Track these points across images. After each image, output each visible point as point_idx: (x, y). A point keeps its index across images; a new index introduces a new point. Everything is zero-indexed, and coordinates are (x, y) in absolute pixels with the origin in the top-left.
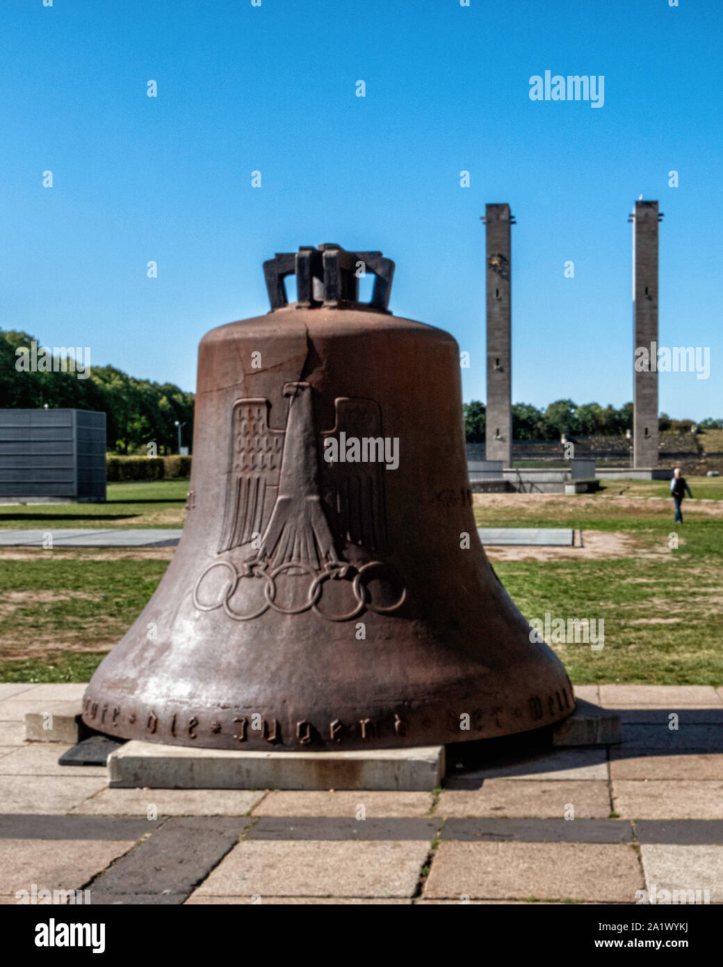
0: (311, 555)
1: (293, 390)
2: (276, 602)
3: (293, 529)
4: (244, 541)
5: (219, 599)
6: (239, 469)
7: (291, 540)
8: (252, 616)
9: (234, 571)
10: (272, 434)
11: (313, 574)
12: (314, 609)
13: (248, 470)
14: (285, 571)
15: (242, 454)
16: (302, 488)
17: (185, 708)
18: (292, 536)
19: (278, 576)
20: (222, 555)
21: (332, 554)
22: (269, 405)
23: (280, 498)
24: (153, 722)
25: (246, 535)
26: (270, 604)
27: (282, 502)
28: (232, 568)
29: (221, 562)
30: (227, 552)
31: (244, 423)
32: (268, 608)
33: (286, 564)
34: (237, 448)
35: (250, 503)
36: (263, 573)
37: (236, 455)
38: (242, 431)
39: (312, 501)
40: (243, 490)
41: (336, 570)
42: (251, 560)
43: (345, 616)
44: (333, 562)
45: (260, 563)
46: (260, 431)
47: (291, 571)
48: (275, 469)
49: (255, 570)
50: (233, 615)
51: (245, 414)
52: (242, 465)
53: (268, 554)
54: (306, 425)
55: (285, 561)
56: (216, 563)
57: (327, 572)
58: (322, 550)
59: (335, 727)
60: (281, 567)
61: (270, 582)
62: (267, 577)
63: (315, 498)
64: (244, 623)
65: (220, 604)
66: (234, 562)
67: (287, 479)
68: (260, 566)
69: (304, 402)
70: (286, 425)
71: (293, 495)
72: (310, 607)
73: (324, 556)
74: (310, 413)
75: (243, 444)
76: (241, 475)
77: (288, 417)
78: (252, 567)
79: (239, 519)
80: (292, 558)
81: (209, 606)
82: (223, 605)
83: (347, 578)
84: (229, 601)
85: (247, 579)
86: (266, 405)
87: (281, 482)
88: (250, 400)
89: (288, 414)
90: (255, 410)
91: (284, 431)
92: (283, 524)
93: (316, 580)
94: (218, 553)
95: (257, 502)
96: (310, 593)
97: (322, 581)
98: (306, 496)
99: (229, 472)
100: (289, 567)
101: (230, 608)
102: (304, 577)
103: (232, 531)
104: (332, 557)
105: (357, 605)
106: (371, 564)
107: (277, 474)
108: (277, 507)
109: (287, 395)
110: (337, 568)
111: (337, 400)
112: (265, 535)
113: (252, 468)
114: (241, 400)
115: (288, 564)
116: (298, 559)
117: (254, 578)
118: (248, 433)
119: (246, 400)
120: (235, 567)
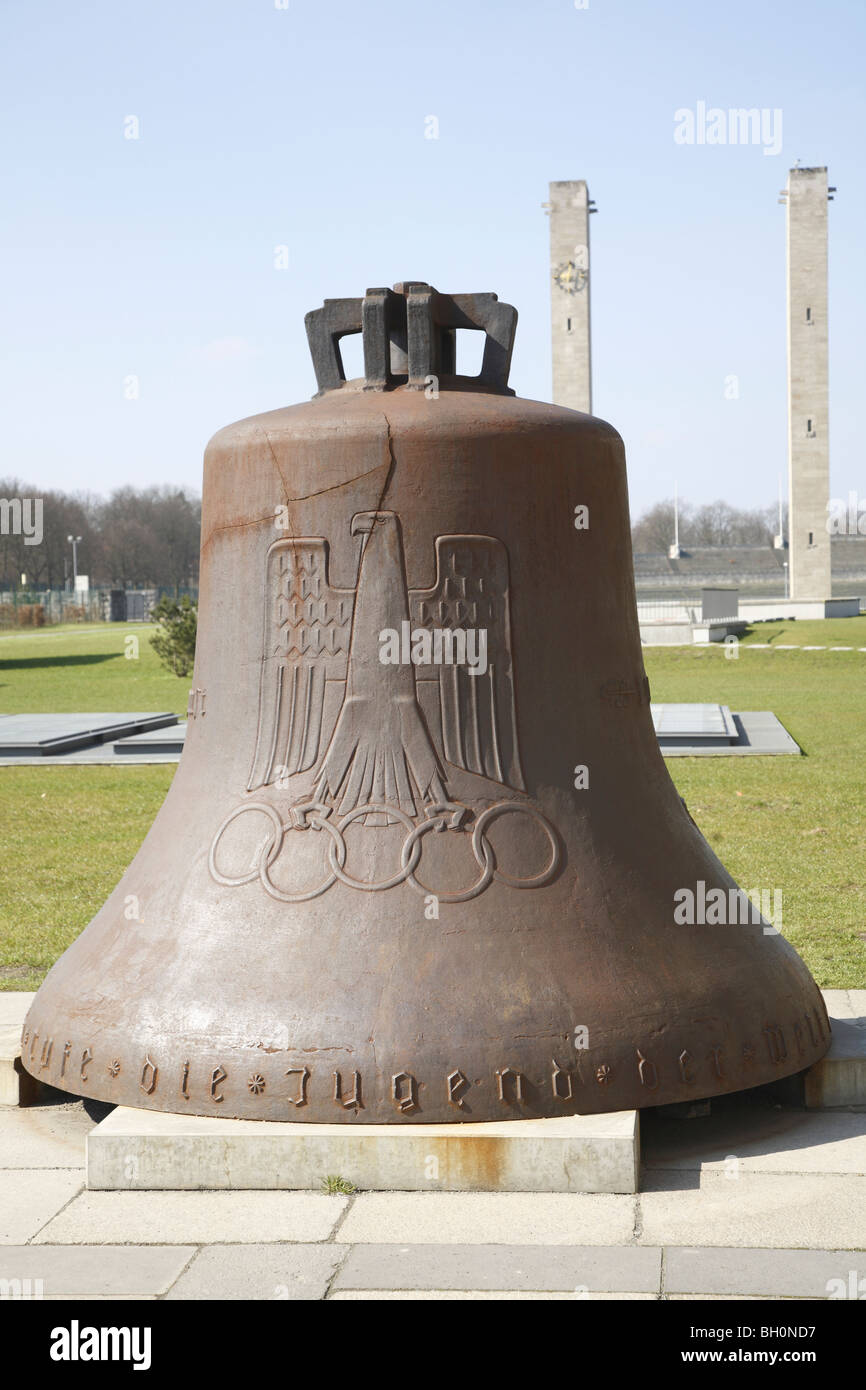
0: (403, 791)
1: (367, 524)
2: (347, 870)
3: (371, 751)
4: (291, 771)
5: (252, 866)
6: (279, 653)
7: (369, 770)
8: (309, 895)
9: (276, 819)
10: (335, 596)
11: (407, 823)
12: (410, 881)
13: (295, 653)
14: (360, 819)
15: (285, 629)
16: (384, 683)
17: (205, 1051)
18: (370, 762)
19: (350, 826)
20: (252, 793)
21: (436, 790)
22: (327, 546)
24: (150, 1074)
25: (294, 760)
26: (339, 874)
27: (352, 705)
28: (273, 814)
29: (252, 805)
30: (263, 788)
31: (289, 577)
32: (336, 880)
33: (361, 808)
34: (275, 619)
35: (300, 709)
36: (325, 824)
37: (274, 631)
38: (285, 592)
39: (401, 704)
40: (287, 686)
41: (442, 817)
43: (461, 894)
44: (439, 805)
45: (319, 806)
46: (316, 592)
47: (371, 820)
48: (340, 654)
49: (311, 818)
50: (277, 895)
51: (289, 564)
52: (286, 647)
53: (332, 792)
54: (390, 579)
55: (359, 803)
56: (245, 807)
57: (429, 821)
58: (420, 784)
59: (454, 1081)
60: (354, 813)
61: (337, 837)
62: (331, 829)
63: (405, 699)
64: (296, 905)
65: (254, 874)
66: (276, 805)
67: (360, 669)
68: (319, 811)
69: (386, 545)
70: (358, 580)
71: (370, 695)
72: (404, 879)
73: (422, 793)
74: (396, 562)
75: (288, 613)
76: (283, 662)
77: (359, 570)
78: (305, 813)
79: (281, 735)
80: (372, 798)
81: (236, 878)
82: (259, 877)
83: (461, 828)
84: (270, 869)
85: (298, 833)
86: (323, 549)
87: (349, 676)
88: (296, 540)
89: (360, 563)
90: (305, 556)
91: (353, 591)
92: (355, 742)
93: (412, 833)
94: (249, 791)
95: (310, 706)
96: (403, 856)
97: (421, 835)
98: (391, 696)
99: (264, 658)
100: (367, 813)
101: (273, 881)
102: (392, 829)
103: (270, 753)
104: (437, 796)
105: (480, 876)
106: (498, 805)
107: (343, 661)
108: (346, 713)
109: (357, 532)
110: (445, 813)
111: (439, 539)
112: (326, 762)
113: (301, 652)
114: (282, 542)
115: (367, 808)
116: (381, 800)
117: (310, 831)
118: (294, 594)
119: (291, 541)
120: (277, 813)
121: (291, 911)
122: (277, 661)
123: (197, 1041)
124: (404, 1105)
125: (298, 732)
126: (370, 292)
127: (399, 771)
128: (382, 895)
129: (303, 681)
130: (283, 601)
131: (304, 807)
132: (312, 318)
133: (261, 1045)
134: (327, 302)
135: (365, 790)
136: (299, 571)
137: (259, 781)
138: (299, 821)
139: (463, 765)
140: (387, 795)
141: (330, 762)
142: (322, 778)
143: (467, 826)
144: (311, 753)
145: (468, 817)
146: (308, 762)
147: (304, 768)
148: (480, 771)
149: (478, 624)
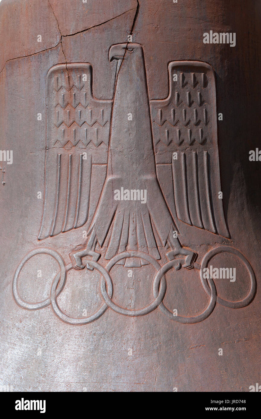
0: (150, 242)
1: (121, 52)
2: (114, 300)
3: (127, 213)
4: (69, 227)
5: (46, 296)
6: (57, 145)
7: (125, 226)
8: (89, 319)
9: (60, 261)
10: (97, 105)
11: (155, 265)
12: (160, 307)
13: (69, 145)
14: (121, 262)
15: (62, 128)
16: (134, 166)
18: (126, 221)
19: (114, 267)
20: (41, 242)
21: (173, 240)
22: (91, 68)
23: (109, 178)
25: (71, 220)
26: (109, 303)
27: (112, 181)
28: (58, 257)
29: (42, 250)
30: (49, 238)
31: (63, 92)
32: (107, 308)
33: (121, 255)
34: (54, 121)
35: (74, 184)
36: (96, 265)
37: (54, 130)
38: (61, 102)
39: (147, 180)
40: (64, 169)
41: (178, 259)
42: (79, 250)
43: (197, 316)
44: (176, 250)
45: (91, 252)
46: (83, 102)
47: (129, 263)
48: (102, 145)
49: (85, 261)
50: (65, 318)
51: (63, 82)
52: (62, 141)
53: (100, 242)
54: (137, 93)
55: (120, 250)
56: (37, 251)
57: (170, 262)
58: (161, 236)
60: (116, 257)
61: (106, 276)
62: (101, 269)
63: (150, 177)
64: (79, 327)
65: (47, 302)
66: (60, 251)
67: (116, 156)
68: (91, 256)
69: (134, 66)
70: (114, 94)
71: (125, 174)
72: (157, 307)
73: (164, 243)
74: (142, 80)
75: (63, 117)
76: (61, 152)
77: (115, 86)
78: (81, 257)
79: (61, 202)
80: (128, 247)
81: (33, 304)
82: (51, 303)
83: (191, 267)
84: (58, 298)
85: (77, 272)
86: (89, 72)
87: (110, 159)
88: (68, 65)
89: (116, 81)
90: (74, 77)
91: (111, 101)
92: (114, 207)
93: (158, 273)
94: (39, 240)
95: (81, 182)
96: (154, 289)
97: (165, 272)
98: (139, 174)
99: (47, 149)
100: (125, 258)
101: (61, 307)
102: (144, 269)
103: (54, 214)
104: (174, 244)
105: (208, 301)
106: (213, 249)
107: (105, 150)
108: (107, 188)
109: (113, 58)
110: (180, 256)
111: (171, 64)
112: (95, 221)
113: (74, 144)
114: (58, 66)
115: (125, 254)
116: (135, 248)
117: (85, 270)
118: (68, 104)
119: (64, 65)
120: (61, 257)
121: (76, 331)
122: (57, 151)
125: (73, 199)
127: (147, 228)
128: (142, 319)
129: (76, 165)
130: (59, 109)
131: (80, 253)
135: (123, 241)
136: (70, 88)
137: (47, 234)
138: (77, 264)
139: (189, 222)
140: (139, 243)
141: (97, 221)
142: (92, 233)
143: (195, 265)
144: (83, 214)
145: (195, 257)
146: (81, 221)
147: (78, 225)
148: (201, 225)
149: (197, 124)
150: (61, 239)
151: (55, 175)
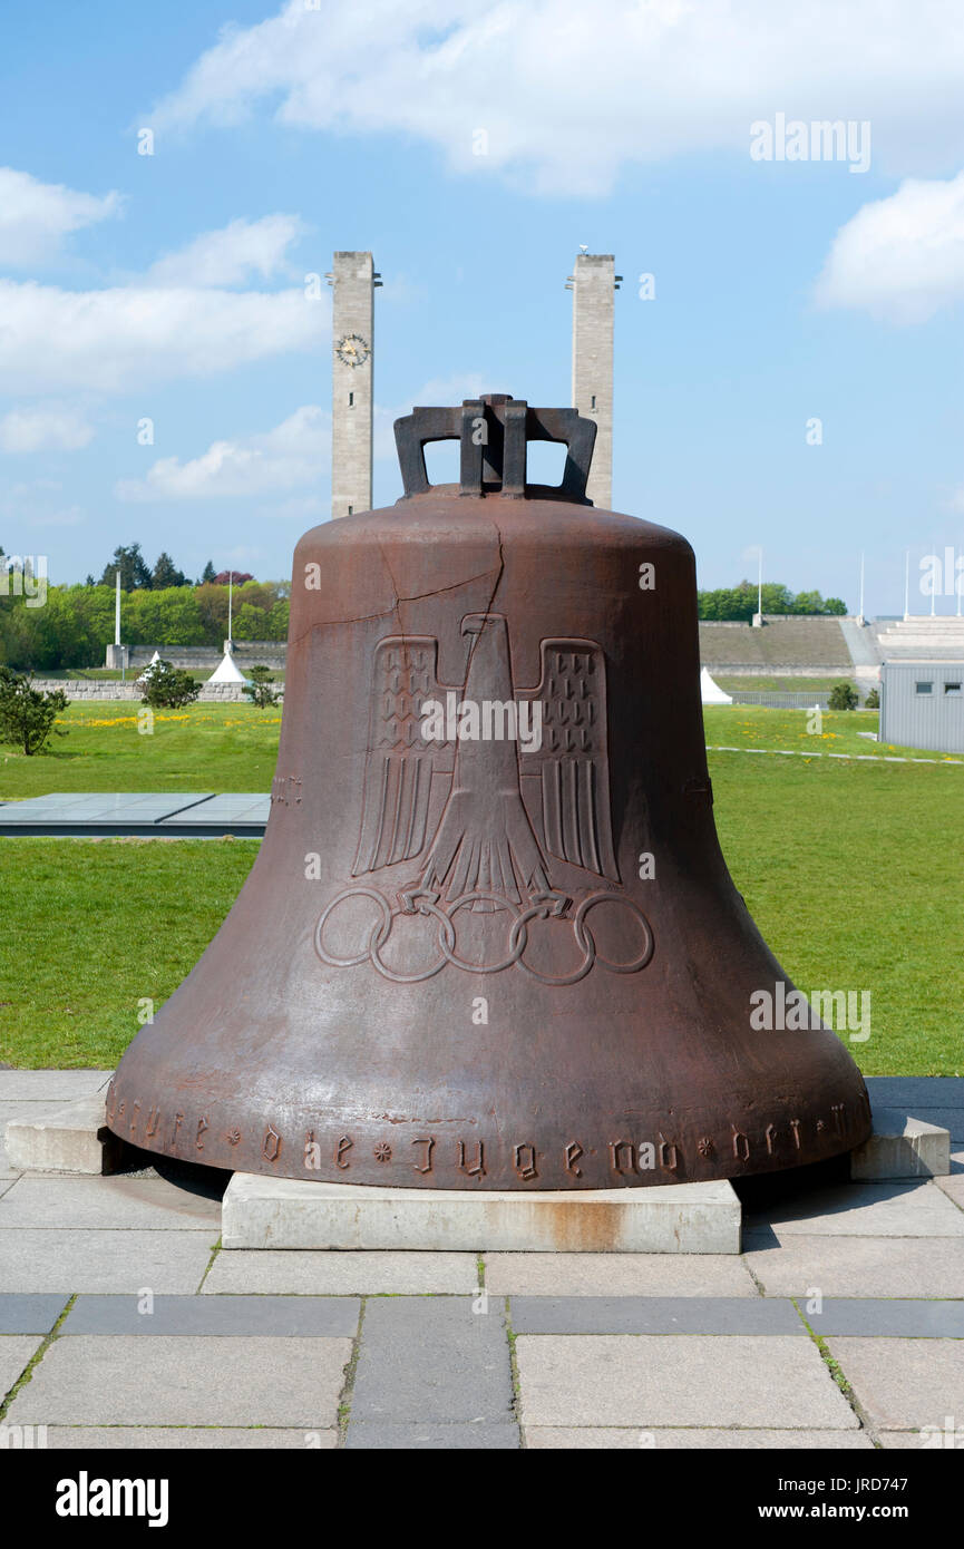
0: (508, 881)
1: (478, 625)
2: (456, 953)
3: (478, 840)
4: (397, 858)
5: (363, 949)
6: (385, 745)
7: (475, 858)
8: (422, 977)
9: (384, 904)
10: (443, 693)
11: (513, 911)
12: (517, 964)
13: (402, 746)
14: (467, 906)
15: (393, 722)
16: (490, 777)
17: (330, 1122)
18: (476, 851)
19: (458, 912)
20: (356, 879)
21: (538, 877)
22: (436, 644)
23: (455, 792)
24: (273, 1142)
25: (399, 849)
26: (450, 957)
27: (459, 797)
28: (380, 899)
29: (358, 890)
30: (369, 875)
31: (396, 673)
32: (447, 962)
33: (468, 895)
34: (381, 711)
35: (406, 799)
36: (433, 909)
37: (380, 724)
38: (392, 686)
39: (506, 797)
40: (393, 778)
41: (545, 904)
42: (411, 889)
43: (566, 977)
44: (542, 893)
45: (426, 892)
46: (424, 688)
47: (478, 907)
48: (447, 748)
49: (419, 903)
50: (389, 975)
51: (397, 660)
52: (393, 740)
53: (440, 879)
54: (498, 678)
55: (466, 890)
56: (352, 891)
57: (533, 909)
58: (524, 874)
59: (570, 1151)
60: (461, 899)
61: (447, 923)
62: (439, 913)
63: (511, 793)
64: (409, 986)
65: (366, 956)
66: (383, 890)
67: (466, 762)
68: (427, 897)
69: (494, 644)
70: (466, 679)
71: (477, 787)
72: (513, 963)
73: (527, 883)
74: (504, 662)
75: (394, 705)
76: (389, 754)
77: (468, 668)
78: (413, 898)
79: (387, 824)
80: (478, 886)
81: (348, 959)
82: (370, 958)
83: (562, 916)
84: (380, 952)
85: (407, 918)
86: (434, 648)
87: (456, 767)
88: (406, 638)
89: (469, 662)
90: (414, 655)
91: (462, 689)
92: (461, 832)
93: (517, 921)
94: (354, 876)
95: (417, 797)
96: (511, 941)
97: (527, 921)
98: (497, 789)
99: (369, 750)
100: (474, 900)
101: (383, 961)
102: (498, 915)
103: (376, 841)
104: (540, 885)
105: (583, 960)
106: (595, 895)
107: (451, 754)
108: (452, 805)
109: (466, 632)
110: (548, 901)
111: (544, 642)
112: (433, 851)
113: (408, 743)
114: (391, 639)
115: (475, 895)
116: (487, 888)
117: (419, 915)
118: (402, 690)
119: (400, 638)
120: (384, 897)
121: (405, 992)
122: (385, 753)
123: (321, 1113)
124: (525, 1173)
125: (403, 820)
126: (467, 403)
127: (504, 860)
128: (493, 977)
129: (410, 772)
130: (389, 696)
131: (412, 893)
132: (401, 425)
133: (387, 1116)
134: (416, 409)
135: (471, 878)
136: (407, 668)
137: (365, 869)
138: (407, 907)
139: (563, 856)
140: (493, 881)
141: (437, 850)
142: (429, 866)
143: (568, 914)
144: (418, 840)
145: (568, 904)
146: (415, 850)
147: (410, 856)
148: (579, 862)
149: (579, 723)
150: (385, 875)
151: (379, 789)
